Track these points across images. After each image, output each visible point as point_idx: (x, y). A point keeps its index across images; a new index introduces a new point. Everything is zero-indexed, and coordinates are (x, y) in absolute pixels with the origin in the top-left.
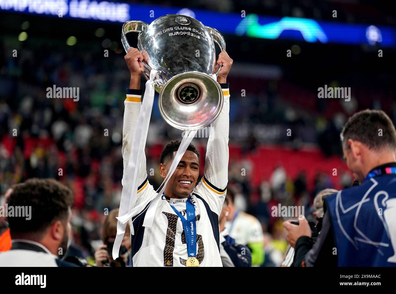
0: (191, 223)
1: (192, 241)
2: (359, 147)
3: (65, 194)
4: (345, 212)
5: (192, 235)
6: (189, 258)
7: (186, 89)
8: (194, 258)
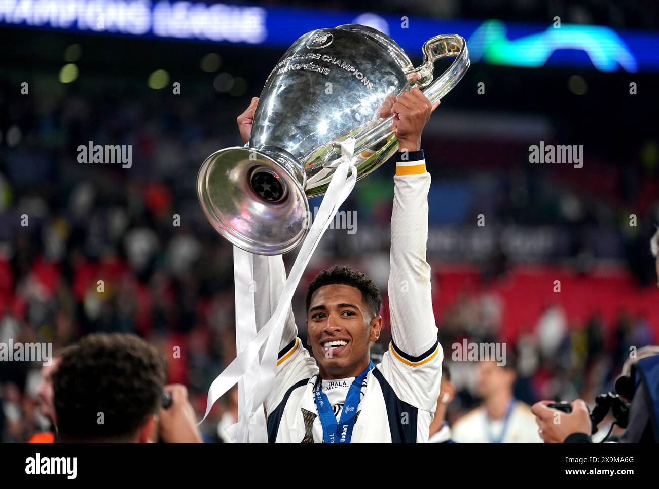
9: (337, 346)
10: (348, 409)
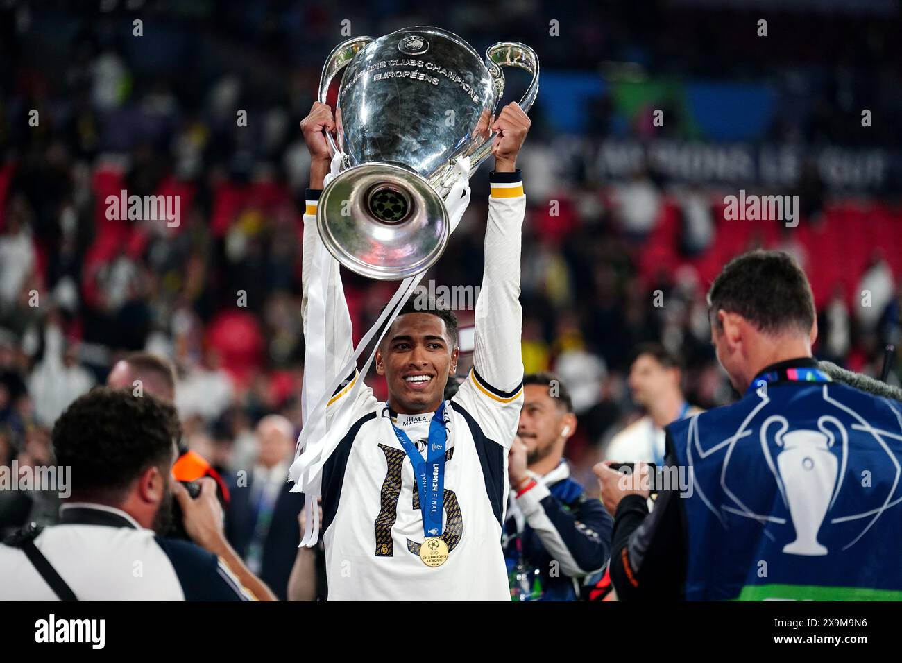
0: (434, 465)
1: (434, 503)
2: (739, 325)
3: (166, 414)
4: (703, 455)
5: (435, 492)
6: (426, 538)
7: (381, 195)
8: (437, 538)
9: (423, 381)
10: (434, 447)
